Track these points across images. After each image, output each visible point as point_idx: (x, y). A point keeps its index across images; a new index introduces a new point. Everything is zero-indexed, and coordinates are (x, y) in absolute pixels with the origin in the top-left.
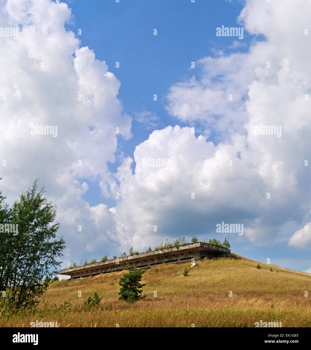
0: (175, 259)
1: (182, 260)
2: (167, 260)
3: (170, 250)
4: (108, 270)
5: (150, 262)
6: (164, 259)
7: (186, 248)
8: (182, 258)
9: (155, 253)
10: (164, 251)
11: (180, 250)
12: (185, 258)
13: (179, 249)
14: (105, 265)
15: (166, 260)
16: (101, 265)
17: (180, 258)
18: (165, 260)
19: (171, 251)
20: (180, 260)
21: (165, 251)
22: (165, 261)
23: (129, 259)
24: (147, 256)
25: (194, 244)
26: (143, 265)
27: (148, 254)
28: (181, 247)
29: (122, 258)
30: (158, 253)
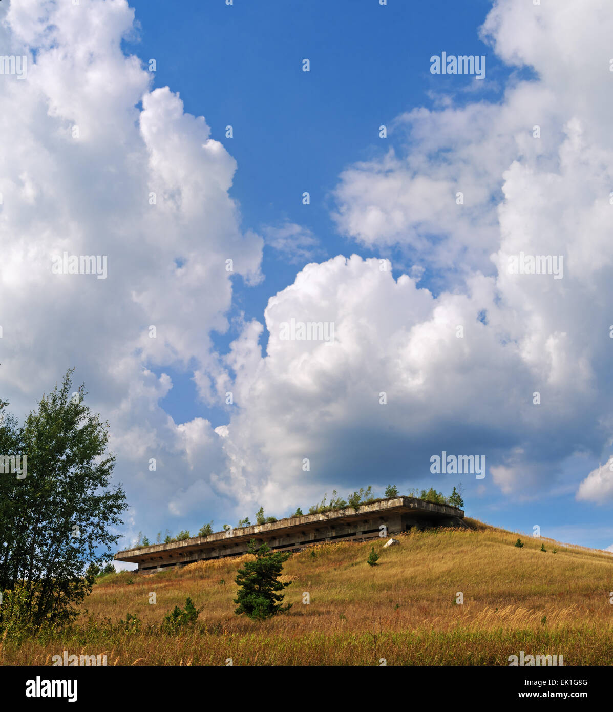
0: (352, 532)
1: (364, 532)
2: (334, 535)
4: (214, 555)
5: (298, 538)
6: (329, 532)
7: (375, 510)
8: (366, 530)
9: (310, 519)
10: (327, 516)
11: (363, 512)
12: (372, 529)
13: (360, 512)
14: (208, 542)
17: (362, 530)
18: (331, 533)
19: (343, 515)
20: (361, 533)
21: (330, 515)
22: (330, 536)
23: (256, 531)
24: (292, 525)
25: (391, 501)
26: (285, 543)
27: (295, 522)
28: (364, 506)
29: (242, 530)
30: (315, 520)
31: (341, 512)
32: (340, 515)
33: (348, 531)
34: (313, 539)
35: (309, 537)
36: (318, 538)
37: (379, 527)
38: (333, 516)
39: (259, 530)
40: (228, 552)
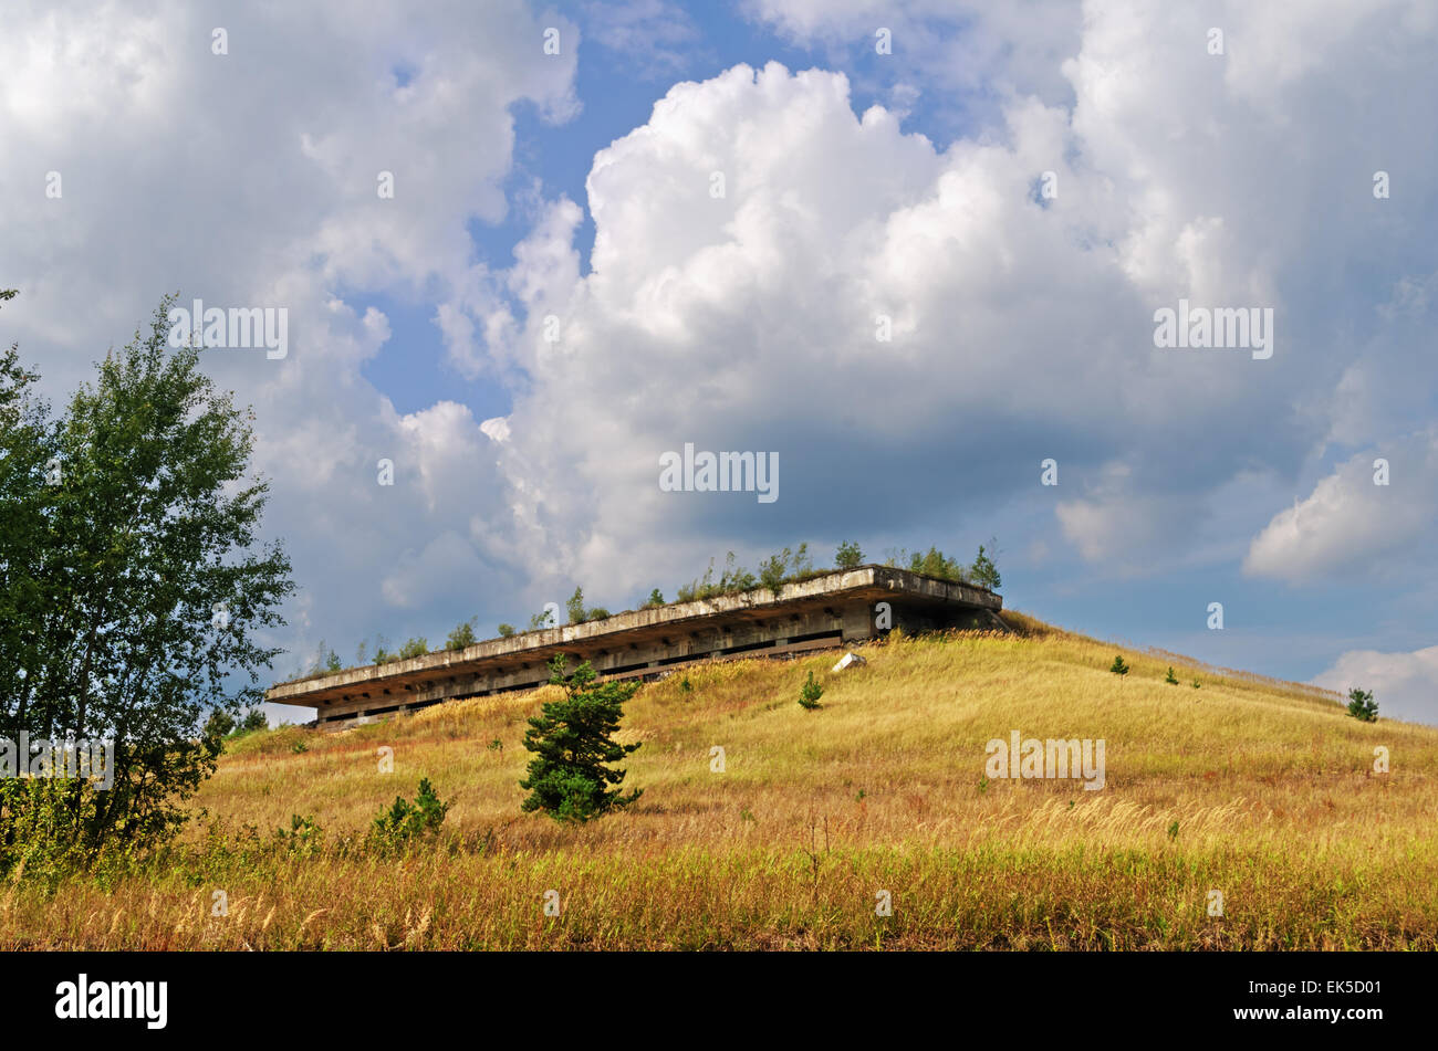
1: (793, 640)
2: (730, 644)
3: (743, 601)
4: (479, 687)
5: (656, 651)
6: (719, 639)
8: (796, 635)
9: (680, 611)
10: (715, 606)
11: (789, 598)
12: (808, 633)
14: (465, 662)
15: (725, 643)
16: (447, 662)
17: (788, 636)
18: (722, 642)
19: (749, 605)
20: (786, 641)
21: (720, 604)
22: (722, 647)
23: (567, 636)
26: (626, 663)
27: (649, 619)
28: (792, 586)
29: (537, 636)
30: (691, 614)
31: (744, 597)
32: (742, 605)
33: (759, 637)
34: (685, 653)
35: (678, 649)
36: (697, 651)
37: (823, 628)
38: (728, 607)
39: (573, 634)
40: (509, 681)
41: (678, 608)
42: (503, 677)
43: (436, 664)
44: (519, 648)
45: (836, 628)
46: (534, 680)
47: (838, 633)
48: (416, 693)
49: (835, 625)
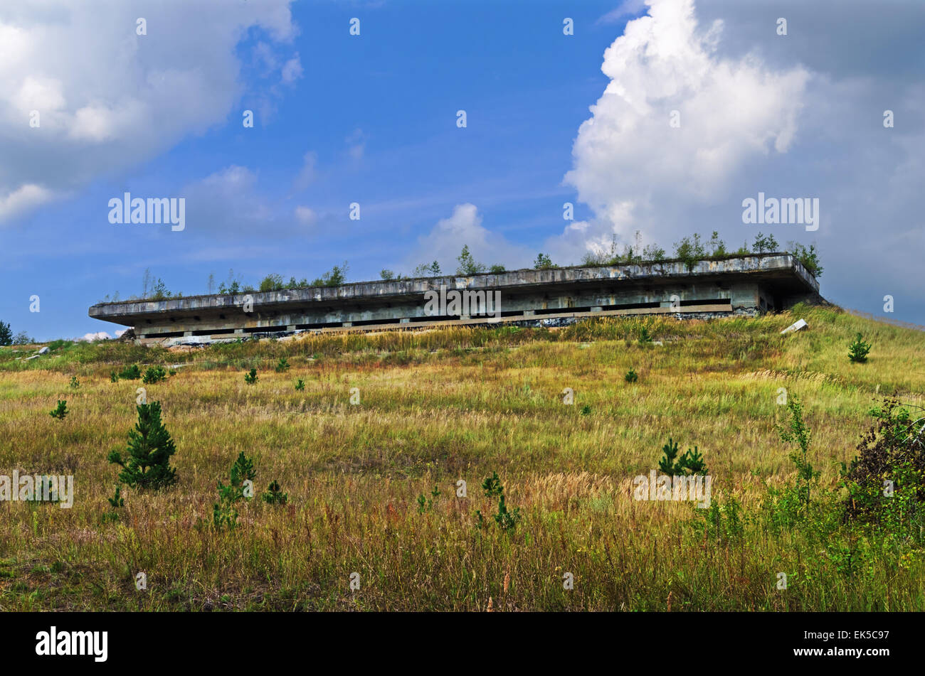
0: (652, 300)
2: (612, 302)
3: (656, 270)
4: (330, 320)
5: (532, 302)
6: (601, 297)
7: (731, 269)
9: (588, 274)
10: (628, 272)
11: (705, 271)
12: (694, 299)
13: (697, 270)
14: (340, 298)
15: (608, 301)
16: (319, 297)
18: (604, 300)
19: (660, 274)
20: (672, 304)
21: (632, 271)
22: (604, 304)
23: (461, 285)
24: (546, 281)
25: (766, 259)
27: (553, 277)
28: (709, 262)
29: (426, 282)
30: (599, 276)
31: (658, 267)
32: (655, 273)
33: (643, 299)
34: (565, 306)
35: (557, 302)
36: (577, 305)
37: (710, 297)
38: (640, 274)
39: (467, 284)
40: (367, 316)
41: (586, 271)
42: (360, 312)
43: (305, 297)
44: (404, 290)
45: (723, 297)
46: (395, 317)
47: (727, 302)
48: (256, 319)
49: (723, 296)
